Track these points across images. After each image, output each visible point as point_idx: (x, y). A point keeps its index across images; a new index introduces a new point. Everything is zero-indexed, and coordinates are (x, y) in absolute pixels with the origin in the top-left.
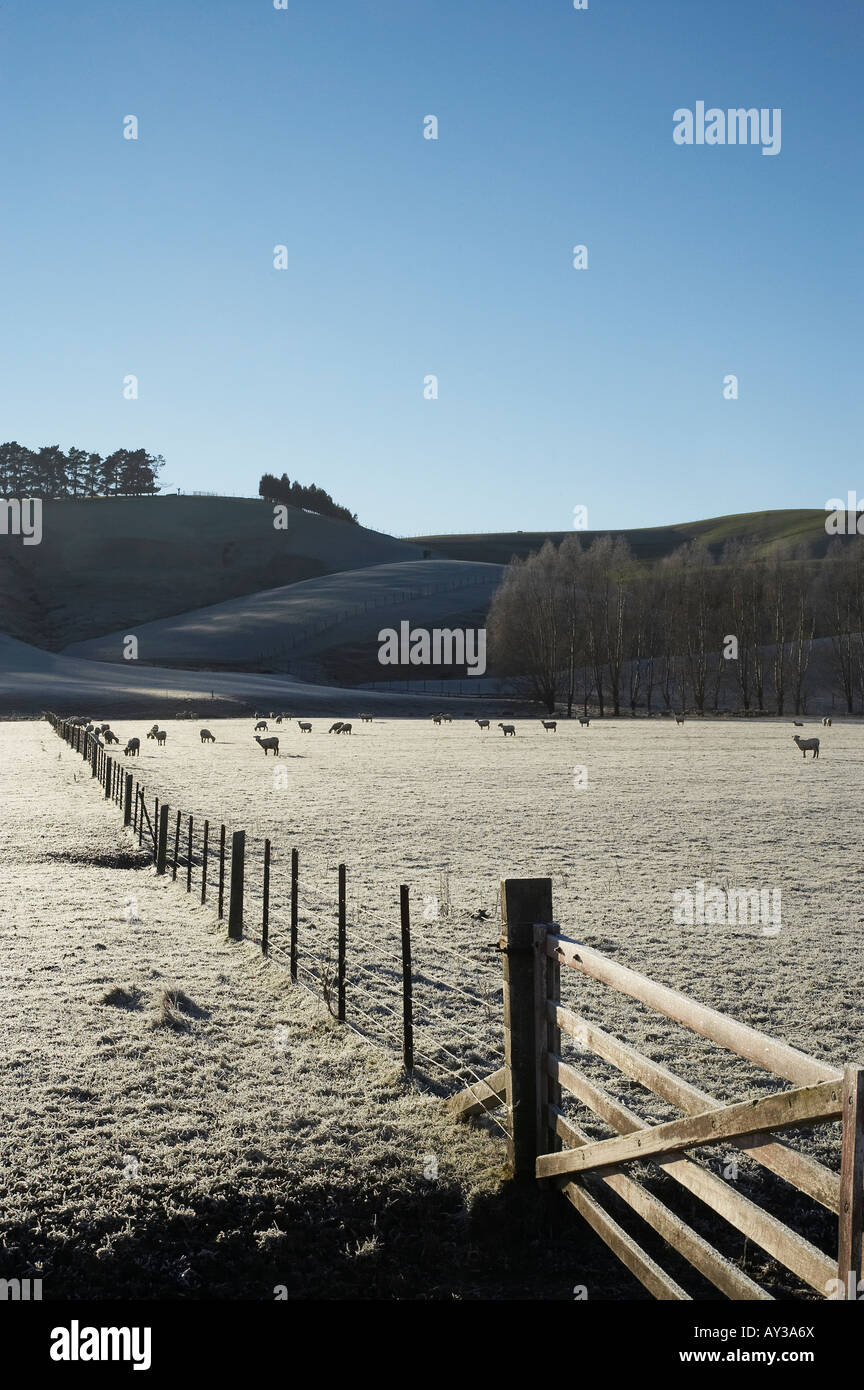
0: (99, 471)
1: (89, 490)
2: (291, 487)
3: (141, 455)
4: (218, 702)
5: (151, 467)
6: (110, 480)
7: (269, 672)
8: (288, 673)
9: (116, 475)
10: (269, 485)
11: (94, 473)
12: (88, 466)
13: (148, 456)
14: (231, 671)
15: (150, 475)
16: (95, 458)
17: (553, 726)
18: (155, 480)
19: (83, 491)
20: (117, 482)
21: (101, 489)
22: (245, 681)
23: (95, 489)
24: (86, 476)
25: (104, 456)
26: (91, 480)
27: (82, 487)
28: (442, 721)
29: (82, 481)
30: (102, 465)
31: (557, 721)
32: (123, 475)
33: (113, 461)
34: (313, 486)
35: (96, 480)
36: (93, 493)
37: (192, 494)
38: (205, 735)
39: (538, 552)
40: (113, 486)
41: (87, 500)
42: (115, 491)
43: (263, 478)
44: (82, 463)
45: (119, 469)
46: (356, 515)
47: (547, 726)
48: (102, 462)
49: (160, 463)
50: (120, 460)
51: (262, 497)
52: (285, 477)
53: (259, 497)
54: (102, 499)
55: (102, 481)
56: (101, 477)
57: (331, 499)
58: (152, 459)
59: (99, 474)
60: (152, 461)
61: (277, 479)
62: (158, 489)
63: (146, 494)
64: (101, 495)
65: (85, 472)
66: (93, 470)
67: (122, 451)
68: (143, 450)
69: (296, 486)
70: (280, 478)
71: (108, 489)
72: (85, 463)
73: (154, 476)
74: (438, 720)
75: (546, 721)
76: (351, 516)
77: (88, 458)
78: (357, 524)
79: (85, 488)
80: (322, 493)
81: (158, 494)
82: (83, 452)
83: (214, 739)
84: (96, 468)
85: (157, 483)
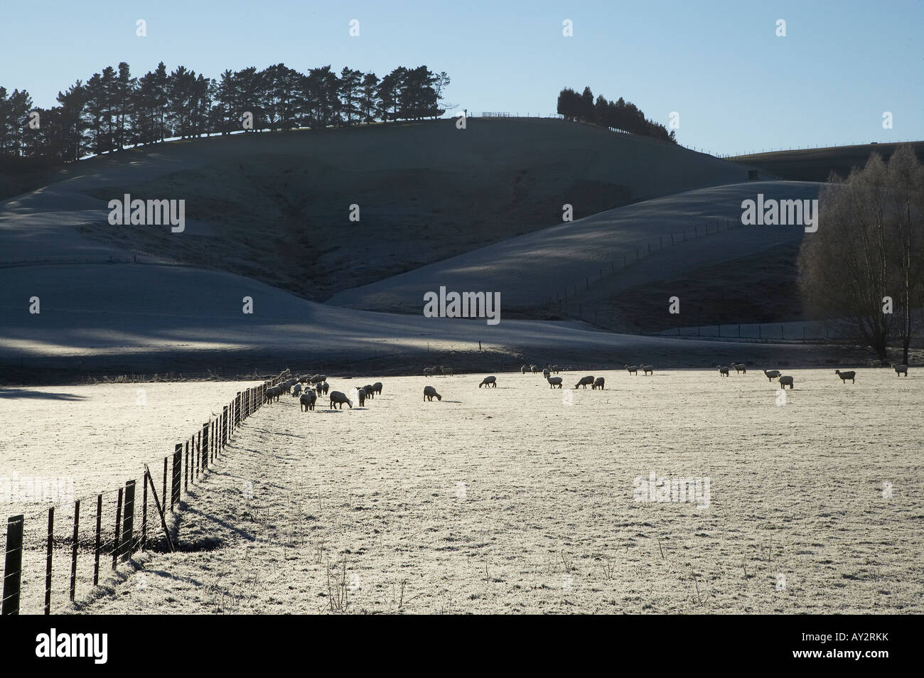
0: (375, 93)
1: (365, 115)
2: (595, 102)
3: (422, 73)
4: (486, 354)
5: (433, 86)
6: (388, 103)
7: (556, 318)
8: (578, 319)
9: (395, 97)
10: (568, 100)
11: (370, 96)
12: (363, 89)
13: (430, 74)
14: (519, 318)
15: (433, 96)
16: (371, 79)
17: (851, 376)
18: (438, 101)
19: (358, 117)
20: (395, 105)
21: (378, 114)
22: (525, 328)
23: (372, 114)
24: (361, 100)
25: (381, 76)
26: (367, 104)
27: (357, 113)
28: (730, 372)
29: (357, 105)
30: (379, 86)
31: (855, 370)
32: (404, 96)
33: (391, 80)
34: (621, 101)
35: (373, 103)
36: (370, 119)
37: (481, 116)
38: (430, 392)
39: (862, 168)
40: (391, 110)
41: (364, 126)
42: (394, 116)
43: (562, 93)
44: (356, 85)
45: (398, 91)
46: (673, 132)
47: (844, 377)
48: (378, 83)
49: (444, 81)
50: (398, 80)
51: (563, 117)
52: (587, 92)
53: (558, 116)
54: (379, 125)
55: (379, 105)
56: (378, 100)
57: (643, 115)
58: (435, 77)
59: (376, 96)
60: (434, 80)
61: (578, 94)
62: (442, 112)
63: (429, 118)
64: (378, 120)
65: (360, 95)
66: (369, 92)
67: (401, 70)
68: (424, 67)
69: (601, 100)
70: (581, 92)
71: (387, 114)
72: (359, 84)
73: (437, 96)
74: (725, 372)
75: (842, 371)
76: (666, 132)
77: (363, 79)
78: (675, 142)
79: (361, 114)
80: (632, 108)
81: (443, 117)
82: (358, 73)
83: (439, 398)
84: (372, 91)
85: (440, 104)
